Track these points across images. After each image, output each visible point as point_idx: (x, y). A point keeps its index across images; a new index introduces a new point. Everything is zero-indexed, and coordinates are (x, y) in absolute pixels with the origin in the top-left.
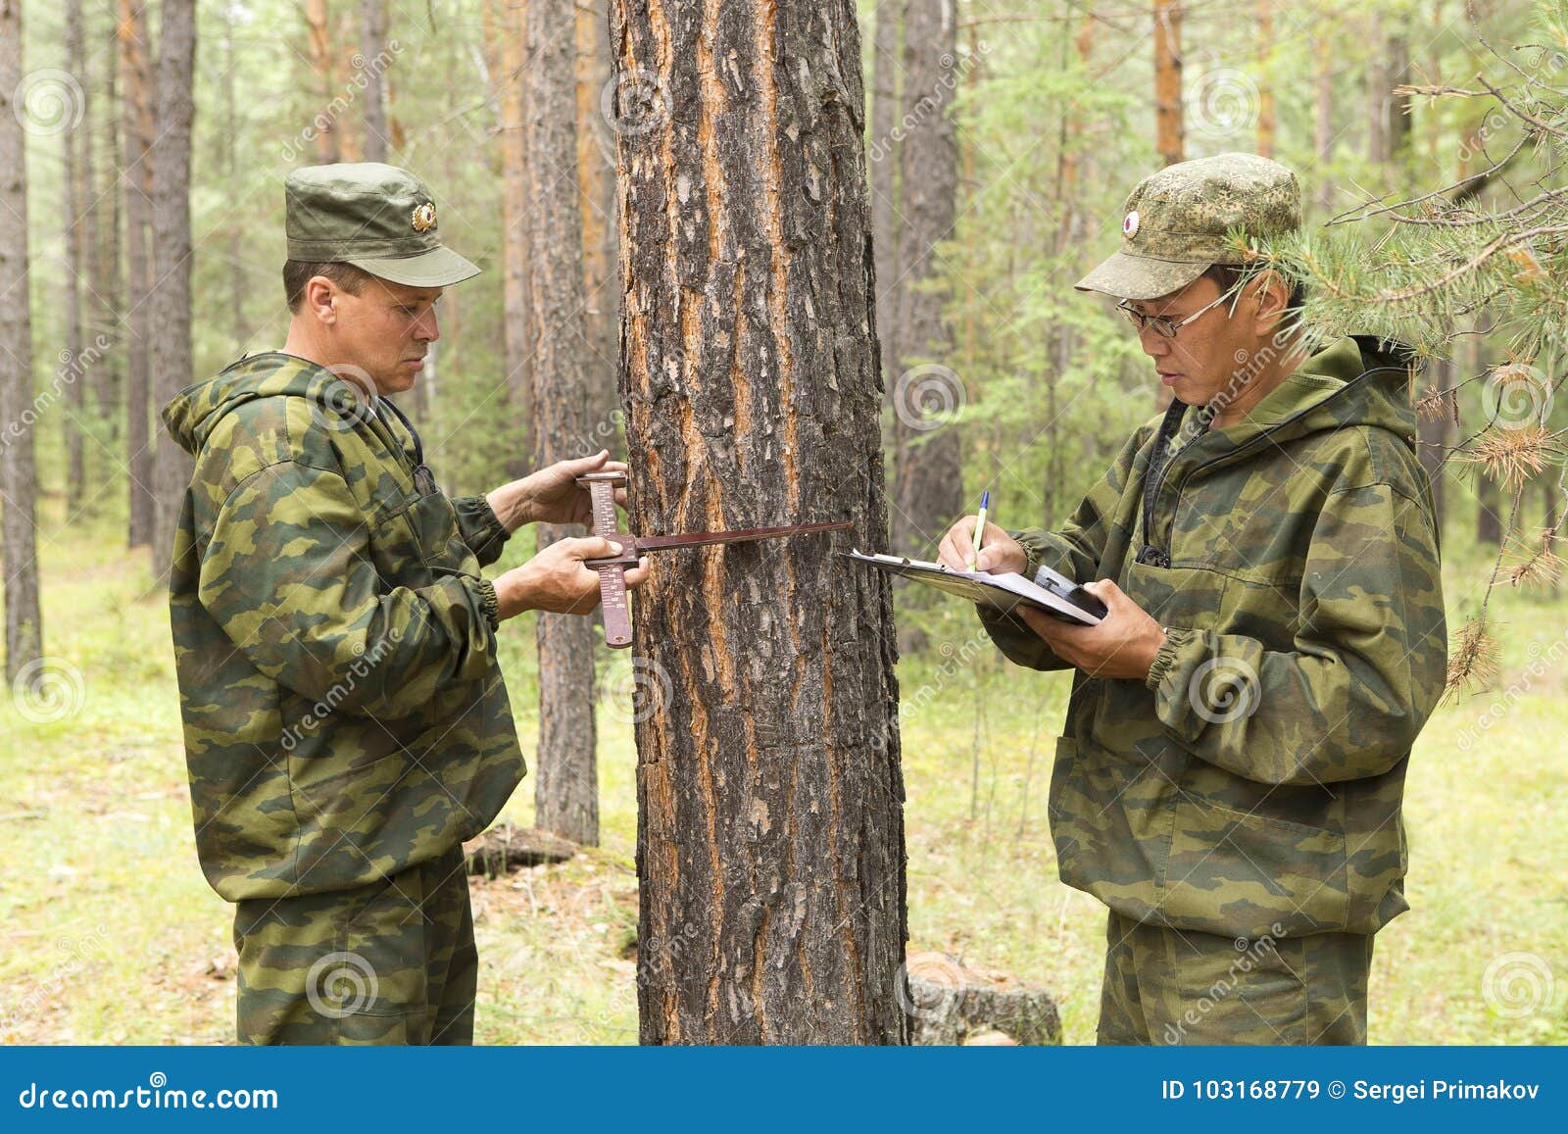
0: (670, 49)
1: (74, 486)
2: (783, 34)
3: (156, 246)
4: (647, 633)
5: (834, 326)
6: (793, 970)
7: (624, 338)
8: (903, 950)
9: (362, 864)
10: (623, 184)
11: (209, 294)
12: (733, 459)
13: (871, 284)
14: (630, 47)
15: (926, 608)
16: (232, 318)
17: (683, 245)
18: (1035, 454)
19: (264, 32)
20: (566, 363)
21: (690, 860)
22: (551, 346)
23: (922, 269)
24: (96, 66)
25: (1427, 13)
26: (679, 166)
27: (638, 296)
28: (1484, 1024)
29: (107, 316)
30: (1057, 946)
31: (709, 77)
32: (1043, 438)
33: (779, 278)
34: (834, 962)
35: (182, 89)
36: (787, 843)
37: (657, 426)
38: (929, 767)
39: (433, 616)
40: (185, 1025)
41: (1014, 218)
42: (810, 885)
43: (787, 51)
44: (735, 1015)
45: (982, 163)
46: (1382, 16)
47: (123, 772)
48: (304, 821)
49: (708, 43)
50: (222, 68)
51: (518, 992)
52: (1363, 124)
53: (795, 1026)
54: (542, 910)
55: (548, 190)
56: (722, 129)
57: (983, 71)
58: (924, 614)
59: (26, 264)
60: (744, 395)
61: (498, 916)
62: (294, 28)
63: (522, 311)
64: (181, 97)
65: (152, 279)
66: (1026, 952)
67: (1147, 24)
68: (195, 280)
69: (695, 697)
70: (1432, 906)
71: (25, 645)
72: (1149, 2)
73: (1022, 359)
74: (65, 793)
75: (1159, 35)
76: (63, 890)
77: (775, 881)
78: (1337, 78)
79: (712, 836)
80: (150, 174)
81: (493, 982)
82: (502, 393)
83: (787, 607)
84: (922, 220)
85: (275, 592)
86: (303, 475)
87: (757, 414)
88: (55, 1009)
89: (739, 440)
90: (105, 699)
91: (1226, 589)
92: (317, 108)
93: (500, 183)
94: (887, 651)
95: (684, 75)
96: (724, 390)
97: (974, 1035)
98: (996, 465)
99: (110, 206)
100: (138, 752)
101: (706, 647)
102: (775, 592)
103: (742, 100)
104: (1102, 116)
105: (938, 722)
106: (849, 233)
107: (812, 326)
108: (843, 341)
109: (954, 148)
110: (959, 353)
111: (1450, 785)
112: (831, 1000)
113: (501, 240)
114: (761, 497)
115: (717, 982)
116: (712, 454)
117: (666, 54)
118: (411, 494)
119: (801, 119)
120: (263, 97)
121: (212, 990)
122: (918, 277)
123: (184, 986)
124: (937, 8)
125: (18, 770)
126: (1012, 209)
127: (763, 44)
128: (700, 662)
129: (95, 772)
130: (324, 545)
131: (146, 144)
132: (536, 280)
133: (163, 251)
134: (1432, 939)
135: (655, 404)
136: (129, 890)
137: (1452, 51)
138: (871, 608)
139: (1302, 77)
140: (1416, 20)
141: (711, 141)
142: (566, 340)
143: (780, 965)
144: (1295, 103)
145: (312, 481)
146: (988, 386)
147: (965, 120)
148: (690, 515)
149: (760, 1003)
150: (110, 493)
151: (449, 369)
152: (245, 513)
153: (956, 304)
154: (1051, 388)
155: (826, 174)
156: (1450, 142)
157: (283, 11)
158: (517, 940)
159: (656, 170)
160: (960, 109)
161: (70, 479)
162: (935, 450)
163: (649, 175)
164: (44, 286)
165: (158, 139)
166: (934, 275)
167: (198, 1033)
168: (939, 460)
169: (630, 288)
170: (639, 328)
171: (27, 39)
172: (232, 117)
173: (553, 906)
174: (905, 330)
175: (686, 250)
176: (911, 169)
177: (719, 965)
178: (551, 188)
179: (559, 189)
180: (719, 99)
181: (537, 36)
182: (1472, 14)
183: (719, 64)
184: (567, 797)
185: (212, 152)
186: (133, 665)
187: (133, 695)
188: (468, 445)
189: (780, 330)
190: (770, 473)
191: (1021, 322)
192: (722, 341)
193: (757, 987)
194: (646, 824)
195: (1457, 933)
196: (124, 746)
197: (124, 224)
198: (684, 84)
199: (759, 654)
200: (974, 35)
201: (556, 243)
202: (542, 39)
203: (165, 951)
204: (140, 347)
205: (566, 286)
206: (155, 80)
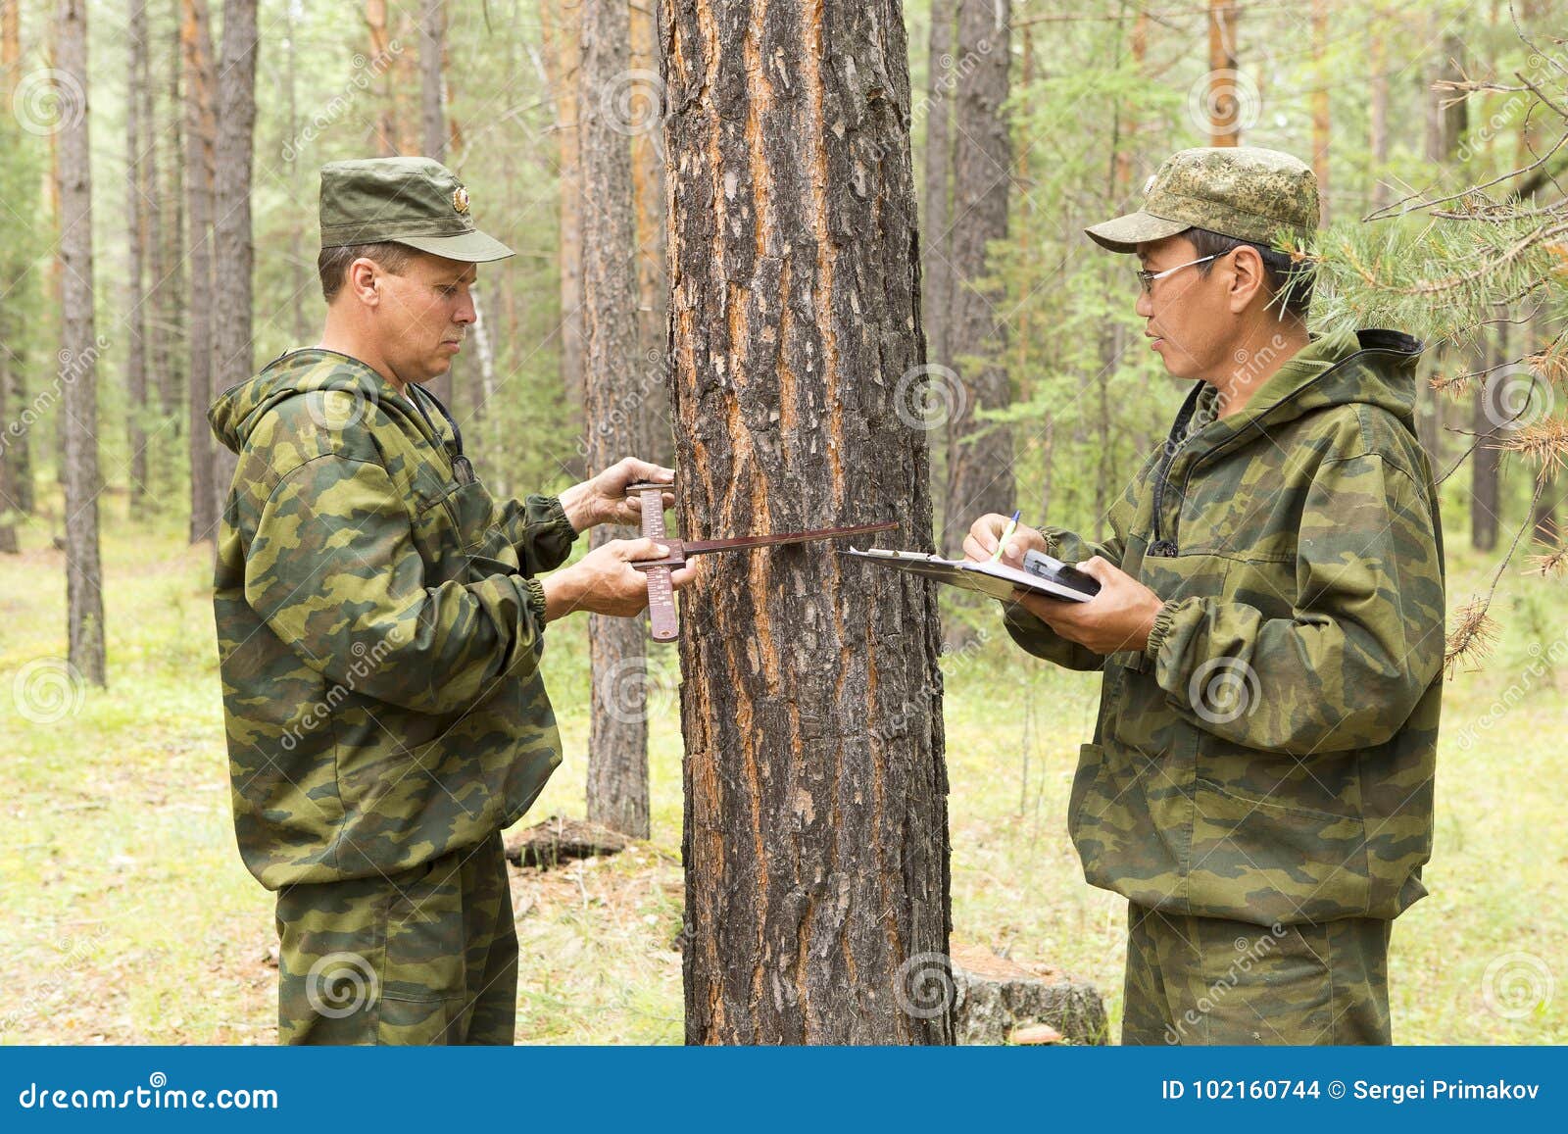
0: (718, 47)
1: (138, 482)
2: (830, 32)
3: (217, 246)
4: (693, 626)
5: (879, 321)
6: (836, 959)
7: (672, 333)
8: (946, 941)
9: (402, 849)
10: (671, 182)
11: (270, 292)
12: (779, 453)
13: (916, 280)
14: (678, 46)
15: (978, 605)
16: (293, 317)
17: (730, 240)
18: (1088, 452)
19: (325, 33)
20: (619, 360)
21: (735, 850)
22: (604, 343)
23: (975, 266)
24: (160, 68)
25: (1484, 13)
26: (727, 163)
27: (686, 290)
28: (1533, 1022)
29: (171, 315)
30: (1105, 942)
31: (756, 75)
32: (1095, 436)
33: (825, 275)
34: (878, 951)
35: (243, 91)
36: (831, 834)
37: (704, 420)
38: (978, 762)
39: (482, 610)
40: (239, 1011)
41: (1067, 216)
42: (854, 875)
43: (834, 49)
44: (779, 1005)
45: (1035, 163)
46: (1437, 16)
47: (183, 764)
48: (349, 807)
49: (756, 40)
50: (283, 69)
51: (568, 983)
52: (1418, 124)
53: (839, 1016)
54: (593, 901)
55: (601, 188)
56: (769, 126)
57: (1037, 70)
58: (976, 611)
59: (90, 262)
60: (790, 389)
61: (549, 907)
62: (355, 29)
63: (578, 309)
64: (243, 97)
65: (213, 278)
66: (1074, 947)
67: (1203, 23)
68: (256, 279)
69: (740, 688)
70: (1481, 904)
71: (87, 638)
72: (1204, 1)
73: (1073, 357)
74: (125, 784)
75: (1214, 35)
76: (123, 878)
77: (819, 872)
78: (1392, 77)
79: (757, 827)
80: (212, 173)
81: (544, 972)
82: (557, 391)
83: (831, 599)
84: (975, 218)
85: (322, 584)
86: (344, 466)
87: (803, 409)
88: (114, 996)
89: (784, 434)
90: (166, 692)
91: (1229, 571)
92: (377, 108)
93: (556, 182)
94: (931, 643)
95: (731, 73)
96: (770, 385)
97: (1020, 1028)
98: (1048, 463)
99: (173, 206)
100: (198, 744)
101: (751, 639)
102: (820, 585)
103: (789, 97)
104: (1155, 114)
105: (989, 718)
106: (895, 229)
107: (857, 321)
108: (888, 337)
109: (1008, 147)
110: (1011, 352)
111: (1501, 783)
112: (874, 989)
113: (558, 239)
114: (807, 490)
115: (761, 971)
116: (758, 448)
117: (714, 52)
118: (450, 483)
119: (847, 115)
120: (323, 98)
121: (267, 979)
122: (970, 276)
123: (240, 974)
124: (992, 6)
125: (80, 761)
126: (1065, 208)
127: (809, 41)
128: (746, 654)
129: (155, 763)
130: (370, 535)
131: (208, 145)
132: (588, 278)
133: (224, 251)
134: (1481, 938)
135: (702, 398)
136: (187, 880)
137: (1509, 49)
138: (916, 603)
139: (1359, 78)
140: (1473, 20)
141: (758, 139)
142: (619, 337)
143: (824, 954)
144: (1352, 102)
145: (353, 473)
146: (1040, 385)
147: (1018, 120)
148: (736, 508)
149: (804, 991)
150: (172, 490)
151: (506, 368)
152: (290, 507)
153: (1008, 303)
154: (1104, 387)
155: (872, 170)
156: (1507, 141)
157: (344, 13)
158: (569, 931)
159: (704, 167)
160: (1015, 108)
161: (134, 475)
162: (987, 448)
163: (697, 172)
164: (107, 285)
165: (219, 139)
166: (986, 274)
167: (254, 1019)
168: (989, 459)
169: (677, 283)
170: (686, 323)
171: (91, 41)
172: (293, 118)
173: (604, 898)
174: (958, 328)
175: (733, 246)
176: (965, 168)
177: (764, 953)
178: (604, 187)
179: (612, 187)
180: (766, 96)
181: (591, 35)
182: (1529, 13)
183: (766, 61)
184: (618, 790)
185: (273, 153)
186: (194, 658)
187: (193, 688)
188: (524, 442)
189: (826, 325)
190: (816, 467)
191: (1073, 320)
192: (768, 336)
193: (801, 976)
194: (692, 815)
195: (1507, 931)
196: (183, 738)
197: (186, 223)
198: (731, 81)
199: (804, 646)
200: (1028, 35)
201: (609, 241)
202: (596, 39)
203: (223, 941)
204: (203, 346)
205: (619, 284)
206: (218, 81)
